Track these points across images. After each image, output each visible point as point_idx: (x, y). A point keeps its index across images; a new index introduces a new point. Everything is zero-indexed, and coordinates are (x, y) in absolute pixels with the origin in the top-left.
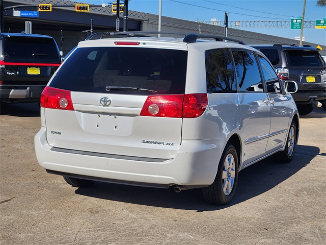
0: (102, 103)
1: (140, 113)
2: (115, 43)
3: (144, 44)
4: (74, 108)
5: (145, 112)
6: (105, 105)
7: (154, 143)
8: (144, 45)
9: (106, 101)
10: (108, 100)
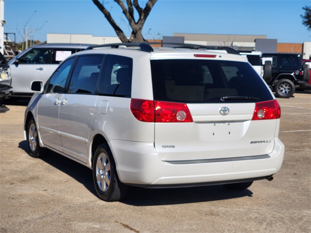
0: (222, 112)
1: (251, 118)
2: (195, 55)
3: (220, 56)
4: (193, 120)
5: (255, 117)
6: (224, 114)
7: (258, 142)
9: (224, 111)
10: (226, 109)
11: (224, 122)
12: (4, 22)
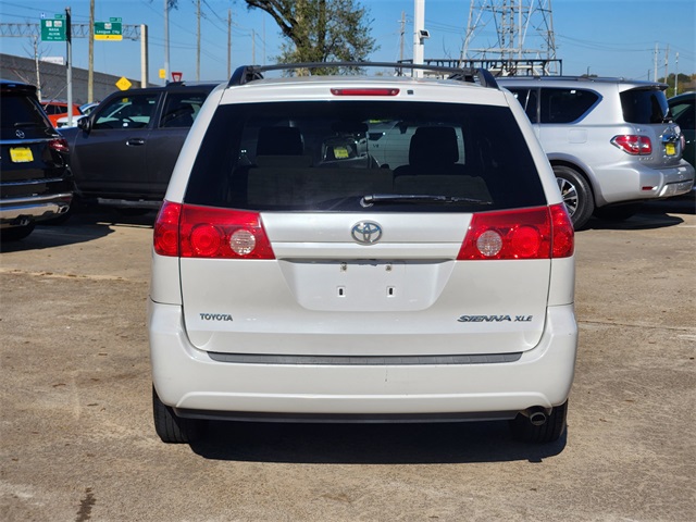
0: (359, 236)
1: (457, 254)
2: (333, 91)
3: (410, 92)
4: (276, 253)
5: (469, 251)
6: (367, 241)
8: (411, 96)
9: (367, 232)
10: (372, 228)
11: (374, 261)
12: (425, 33)
